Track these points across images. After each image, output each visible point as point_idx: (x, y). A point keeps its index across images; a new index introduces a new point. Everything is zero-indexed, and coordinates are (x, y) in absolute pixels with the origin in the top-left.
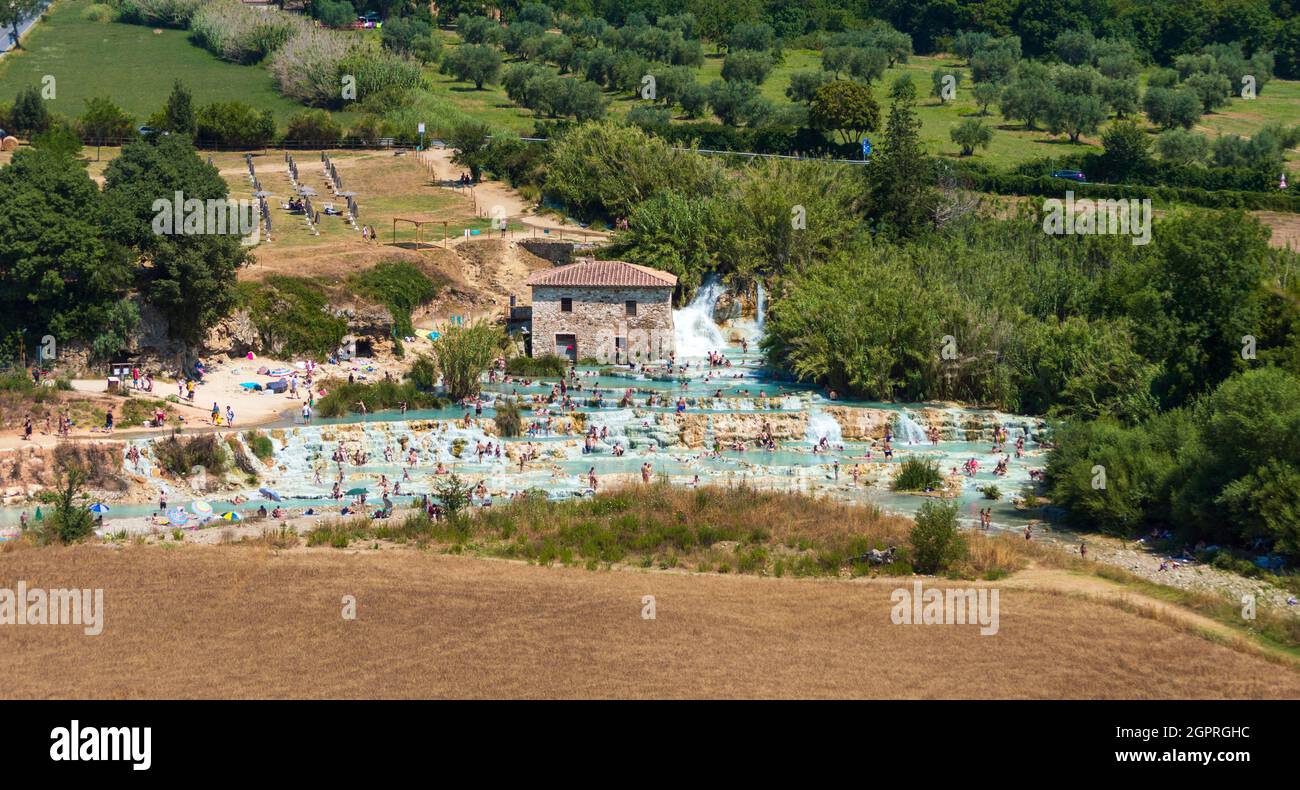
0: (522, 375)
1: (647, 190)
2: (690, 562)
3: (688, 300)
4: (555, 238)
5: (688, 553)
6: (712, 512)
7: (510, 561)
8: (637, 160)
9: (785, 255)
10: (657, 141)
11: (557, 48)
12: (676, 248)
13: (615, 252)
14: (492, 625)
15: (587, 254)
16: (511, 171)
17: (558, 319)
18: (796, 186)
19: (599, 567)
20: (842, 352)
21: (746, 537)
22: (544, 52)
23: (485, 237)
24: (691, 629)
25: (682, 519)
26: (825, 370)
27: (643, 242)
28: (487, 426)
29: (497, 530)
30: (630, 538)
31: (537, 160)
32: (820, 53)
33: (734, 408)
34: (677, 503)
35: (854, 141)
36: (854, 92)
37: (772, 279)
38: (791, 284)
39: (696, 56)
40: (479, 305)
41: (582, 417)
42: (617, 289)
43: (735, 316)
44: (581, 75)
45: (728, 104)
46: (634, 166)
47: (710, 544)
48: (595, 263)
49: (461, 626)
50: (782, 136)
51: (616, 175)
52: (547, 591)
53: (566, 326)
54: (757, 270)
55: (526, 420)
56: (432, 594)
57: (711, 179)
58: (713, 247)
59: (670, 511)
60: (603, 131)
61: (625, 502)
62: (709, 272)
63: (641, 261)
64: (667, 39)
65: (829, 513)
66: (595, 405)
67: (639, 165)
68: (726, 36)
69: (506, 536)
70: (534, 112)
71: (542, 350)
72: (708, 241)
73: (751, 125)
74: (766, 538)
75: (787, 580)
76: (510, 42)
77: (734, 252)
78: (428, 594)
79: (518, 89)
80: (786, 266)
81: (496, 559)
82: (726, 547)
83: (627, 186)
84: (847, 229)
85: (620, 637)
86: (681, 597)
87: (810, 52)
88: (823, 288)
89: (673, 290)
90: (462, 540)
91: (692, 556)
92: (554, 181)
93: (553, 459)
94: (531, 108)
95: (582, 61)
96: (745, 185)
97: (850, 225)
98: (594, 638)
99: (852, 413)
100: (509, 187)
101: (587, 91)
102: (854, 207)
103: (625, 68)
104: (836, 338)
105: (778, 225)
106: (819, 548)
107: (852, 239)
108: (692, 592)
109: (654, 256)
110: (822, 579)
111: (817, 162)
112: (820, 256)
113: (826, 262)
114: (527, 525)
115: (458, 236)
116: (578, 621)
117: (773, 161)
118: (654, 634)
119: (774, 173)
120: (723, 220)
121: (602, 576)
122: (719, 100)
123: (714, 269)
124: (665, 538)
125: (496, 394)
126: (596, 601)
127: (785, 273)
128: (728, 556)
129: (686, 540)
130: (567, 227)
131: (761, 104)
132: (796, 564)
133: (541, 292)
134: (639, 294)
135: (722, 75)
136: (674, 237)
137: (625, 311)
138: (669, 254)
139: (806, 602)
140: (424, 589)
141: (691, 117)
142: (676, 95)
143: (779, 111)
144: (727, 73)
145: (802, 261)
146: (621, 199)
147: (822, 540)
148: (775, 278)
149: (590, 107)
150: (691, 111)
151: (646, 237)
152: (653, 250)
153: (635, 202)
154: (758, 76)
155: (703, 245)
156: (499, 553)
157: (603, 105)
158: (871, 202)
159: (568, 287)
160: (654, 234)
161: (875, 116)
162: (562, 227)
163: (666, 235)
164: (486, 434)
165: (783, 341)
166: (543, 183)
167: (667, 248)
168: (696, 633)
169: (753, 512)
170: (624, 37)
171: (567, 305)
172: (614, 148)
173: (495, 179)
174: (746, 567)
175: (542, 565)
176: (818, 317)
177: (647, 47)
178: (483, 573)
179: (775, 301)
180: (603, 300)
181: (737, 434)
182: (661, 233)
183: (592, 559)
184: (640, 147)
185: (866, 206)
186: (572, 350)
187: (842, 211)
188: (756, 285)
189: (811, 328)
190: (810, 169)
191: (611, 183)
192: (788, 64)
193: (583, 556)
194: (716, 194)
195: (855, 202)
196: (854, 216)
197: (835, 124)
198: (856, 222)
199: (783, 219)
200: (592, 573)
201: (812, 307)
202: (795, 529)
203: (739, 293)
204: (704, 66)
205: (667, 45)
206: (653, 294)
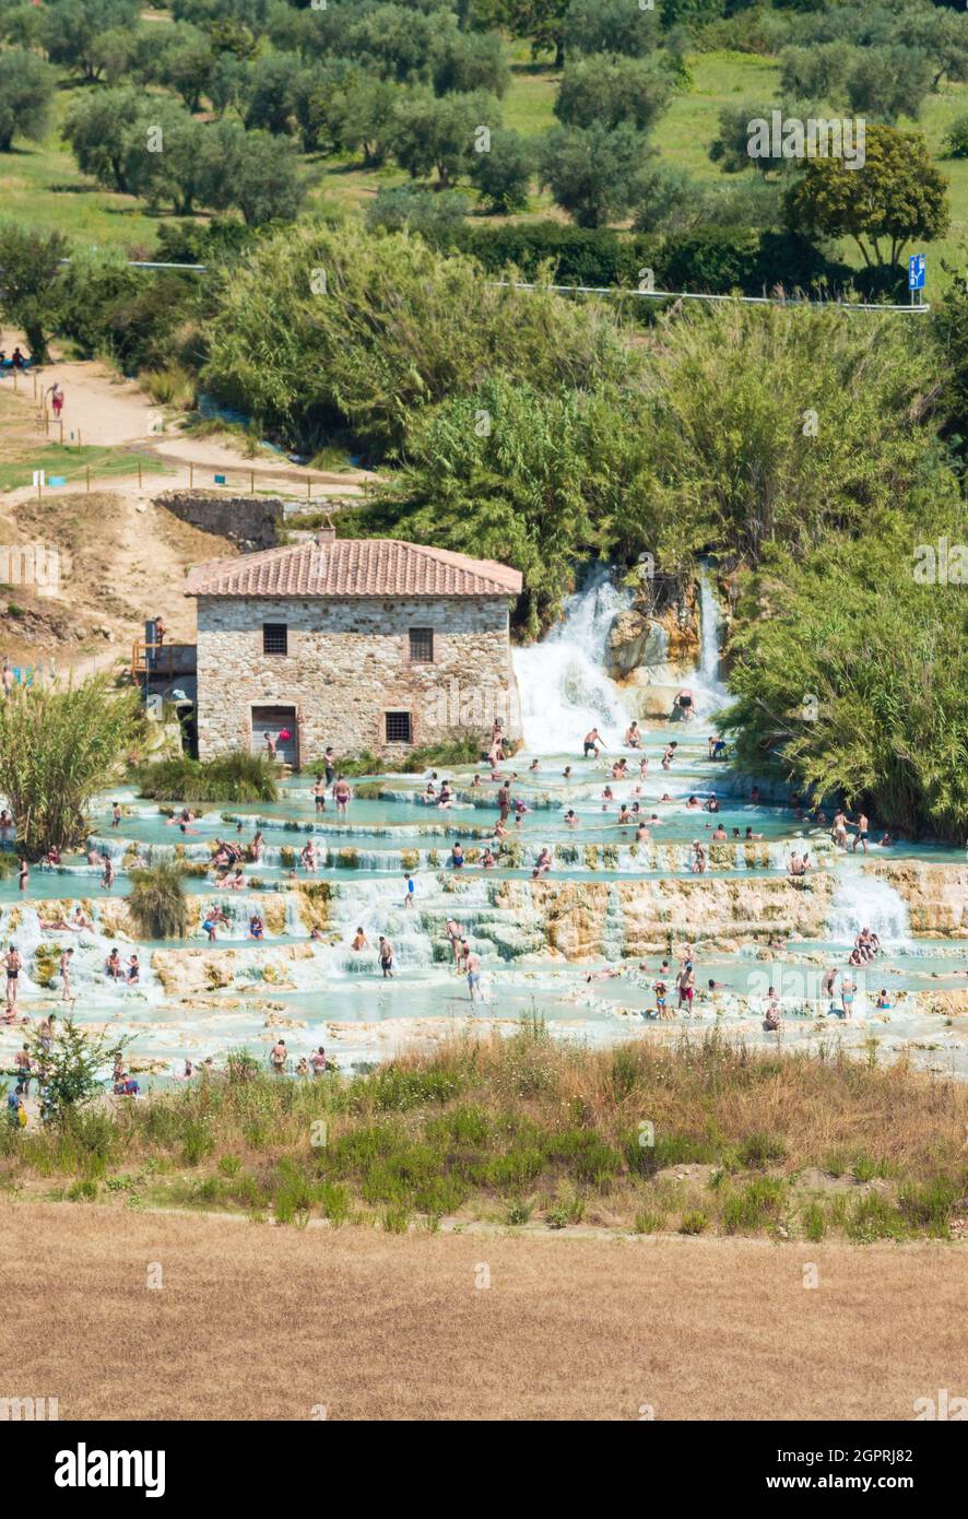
0: (178, 799)
1: (442, 380)
2: (614, 1210)
3: (547, 624)
4: (238, 489)
5: (605, 1193)
6: (651, 1097)
7: (211, 1215)
8: (416, 309)
9: (763, 516)
10: (461, 266)
11: (176, 56)
12: (518, 507)
13: (379, 519)
14: (202, 1357)
15: (316, 524)
16: (119, 337)
17: (256, 671)
18: (784, 365)
19: (412, 1226)
20: (908, 737)
21: (731, 1155)
22: (143, 63)
23: (80, 488)
24: (645, 1359)
25: (584, 1115)
26: (869, 781)
27: (441, 494)
28: (111, 915)
29: (169, 1147)
30: (474, 1161)
31: (177, 311)
32: (772, 60)
33: (665, 866)
34: (571, 1078)
35: (887, 260)
36: (888, 149)
37: (734, 576)
38: (779, 586)
39: (493, 71)
40: (72, 644)
41: (324, 893)
42: (389, 603)
43: (649, 659)
44: (233, 117)
45: (588, 180)
46: (411, 322)
47: (653, 1171)
48: (338, 545)
49: (127, 1357)
50: (724, 252)
51: (368, 344)
52: (309, 1279)
53: (275, 687)
54: (701, 555)
55: (198, 900)
56: (49, 1290)
57: (589, 351)
58: (600, 505)
59: (555, 1099)
60: (335, 245)
61: (454, 1079)
62: (592, 563)
63: (439, 538)
64: (422, 31)
65: (914, 1098)
66: (349, 863)
67: (422, 320)
68: (552, 23)
69: (191, 1160)
70: (142, 202)
71: (222, 743)
72: (590, 492)
73: (645, 225)
74: (777, 1155)
75: (835, 1246)
76: (63, 41)
77: (649, 516)
78: (43, 1289)
79: (103, 148)
80: (768, 545)
81: (180, 1211)
82: (690, 1178)
83: (398, 370)
84: (900, 461)
85: (492, 1377)
86: (607, 1289)
87: (741, 57)
88: (855, 595)
89: (512, 604)
90: (95, 1171)
91: (615, 1199)
92: (228, 358)
93: (261, 986)
94: (135, 193)
95: (236, 84)
96: (669, 363)
97: (909, 452)
98: (434, 1381)
99: (932, 876)
100: (116, 372)
101: (267, 153)
102: (915, 409)
103: (338, 98)
104: (893, 704)
105: (748, 453)
106: (899, 1176)
107: (912, 484)
108: (632, 1276)
109: (468, 527)
110: (916, 1246)
111: (831, 311)
112: (840, 522)
113: (856, 536)
114: (236, 1134)
115: (15, 486)
116: (392, 1343)
117: (732, 307)
118: (565, 1369)
119: (733, 334)
120: (621, 444)
121: (422, 1245)
122: (566, 170)
123: (604, 555)
124: (551, 1158)
125: (126, 843)
126: (422, 1301)
127: (764, 561)
128: (694, 1198)
129: (600, 1164)
130: (259, 464)
131: (665, 179)
132: (850, 1213)
133: (218, 611)
134: (438, 613)
135: (557, 112)
136: (513, 482)
137: (407, 651)
138: (502, 522)
139: (888, 1297)
140: (31, 1280)
141: (500, 210)
142: (461, 161)
143: (709, 194)
144: (571, 107)
145: (804, 536)
146: (382, 397)
147: (904, 1159)
148: (742, 575)
149: (276, 188)
150: (498, 196)
151: (450, 484)
152: (465, 514)
153: (415, 407)
154: (640, 110)
155: (578, 501)
156: (182, 1198)
157: (303, 186)
158: (953, 399)
159: (278, 600)
160: (467, 477)
161: (935, 204)
162: (249, 464)
163: (494, 480)
164: (108, 934)
165: (770, 712)
166: (200, 363)
167: (496, 509)
168: (654, 1366)
169: (743, 1099)
170: (321, 28)
171: (275, 639)
172: (363, 281)
173: (80, 356)
174: (741, 1219)
175: (281, 1222)
176: (852, 657)
177: (376, 50)
178: (154, 1243)
179: (745, 625)
180: (361, 627)
181: (675, 925)
182: (482, 475)
183: (395, 1209)
184: (423, 281)
185: (941, 409)
186: (290, 742)
187: (889, 420)
188: (698, 591)
189: (835, 685)
190: (815, 327)
191: (356, 363)
192: (698, 86)
193: (370, 1201)
194: (602, 386)
195: (917, 400)
196: (917, 431)
197: (846, 221)
198: (924, 443)
199: (758, 440)
200: (397, 1239)
201: (836, 638)
202: (841, 1136)
203: (661, 607)
204: (509, 94)
205: (423, 44)
206: (471, 614)
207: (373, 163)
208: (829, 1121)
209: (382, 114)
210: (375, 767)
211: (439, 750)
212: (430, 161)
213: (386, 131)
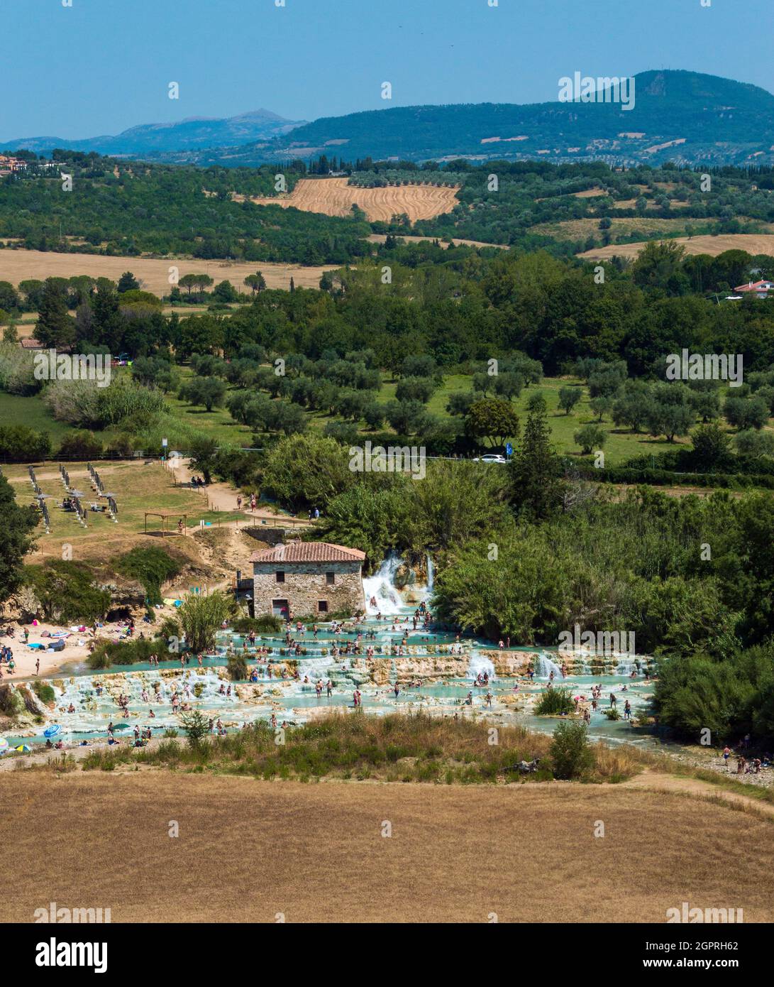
1: (341, 487)
2: (380, 774)
3: (374, 571)
4: (270, 525)
5: (379, 768)
6: (397, 734)
7: (241, 777)
9: (449, 534)
10: (347, 449)
11: (268, 378)
12: (364, 530)
13: (317, 535)
14: (228, 828)
15: (295, 537)
16: (235, 474)
17: (274, 587)
18: (456, 481)
19: (310, 780)
20: (495, 607)
21: (423, 754)
22: (258, 382)
23: (216, 526)
25: (373, 740)
26: (482, 623)
27: (338, 526)
29: (231, 753)
30: (334, 757)
31: (255, 465)
32: (471, 377)
34: (370, 728)
35: (499, 444)
36: (499, 407)
37: (439, 553)
38: (454, 556)
39: (376, 382)
40: (212, 579)
41: (295, 664)
42: (319, 564)
43: (410, 582)
44: (287, 399)
45: (401, 418)
46: (330, 468)
47: (396, 760)
48: (302, 544)
49: (204, 829)
50: (443, 442)
51: (316, 475)
52: (270, 800)
53: (281, 593)
54: (427, 546)
56: (181, 805)
57: (390, 477)
58: (393, 529)
59: (364, 735)
60: (306, 442)
61: (329, 729)
62: (390, 549)
63: (337, 541)
64: (353, 369)
66: (304, 653)
67: (334, 467)
68: (398, 366)
69: (238, 758)
70: (252, 428)
71: (262, 613)
72: (389, 525)
73: (420, 434)
74: (439, 754)
75: (456, 786)
76: (232, 374)
77: (409, 533)
78: (178, 805)
79: (239, 410)
80: (450, 543)
81: (230, 776)
82: (409, 762)
83: (326, 484)
84: (495, 513)
85: (328, 834)
86: (374, 802)
87: (464, 376)
88: (478, 559)
89: (363, 564)
90: (203, 762)
91: (382, 769)
92: (269, 481)
94: (249, 425)
95: (288, 388)
97: (498, 510)
98: (307, 836)
100: (233, 486)
101: (292, 411)
102: (500, 496)
103: (321, 392)
104: (490, 597)
105: (442, 511)
106: (480, 761)
107: (500, 521)
108: (383, 797)
109: (347, 538)
110: (483, 785)
111: (472, 462)
112: (475, 534)
113: (480, 539)
114: (253, 749)
115: (195, 526)
116: (295, 822)
117: (438, 461)
119: (439, 471)
120: (400, 508)
121: (313, 786)
122: (394, 416)
124: (361, 755)
126: (309, 807)
127: (449, 548)
128: (410, 769)
129: (377, 758)
130: (279, 517)
131: (426, 418)
132: (463, 774)
133: (260, 567)
134: (336, 567)
135: (397, 396)
136: (363, 522)
137: (325, 581)
138: (359, 536)
139: (471, 803)
140: (174, 801)
141: (373, 429)
142: (361, 413)
143: (440, 423)
144: (400, 394)
145: (462, 539)
146: (320, 493)
147: (483, 754)
148: (441, 552)
149: (295, 423)
150: (373, 424)
151: (341, 522)
152: (347, 533)
153: (332, 496)
154: (424, 396)
155: (385, 528)
156: (233, 771)
157: (305, 422)
158: (513, 492)
159: (281, 563)
160: (347, 520)
161: (515, 426)
162: (275, 517)
163: (356, 521)
165: (449, 601)
166: (261, 483)
167: (357, 531)
169: (429, 734)
170: (320, 368)
171: (280, 577)
172: (315, 454)
173: (222, 481)
174: (424, 777)
175: (266, 779)
176: (475, 581)
178: (220, 787)
179: (442, 570)
180: (310, 572)
182: (352, 519)
183: (305, 774)
184: (335, 453)
185: (510, 495)
186: (286, 612)
187: (491, 499)
188: (426, 558)
189: (470, 590)
190: (467, 468)
191: (313, 482)
192: (447, 386)
193: (297, 772)
194: (393, 488)
195: (502, 492)
196: (501, 503)
197: (485, 432)
198: (503, 507)
199: (446, 506)
200: (305, 785)
201: (470, 574)
202: (462, 747)
203: (413, 565)
204: (382, 390)
205: (353, 373)
206: (347, 567)
207: (333, 414)
208: (457, 742)
209: (335, 398)
210: (315, 620)
211: (337, 614)
212: (351, 414)
213: (337, 404)
